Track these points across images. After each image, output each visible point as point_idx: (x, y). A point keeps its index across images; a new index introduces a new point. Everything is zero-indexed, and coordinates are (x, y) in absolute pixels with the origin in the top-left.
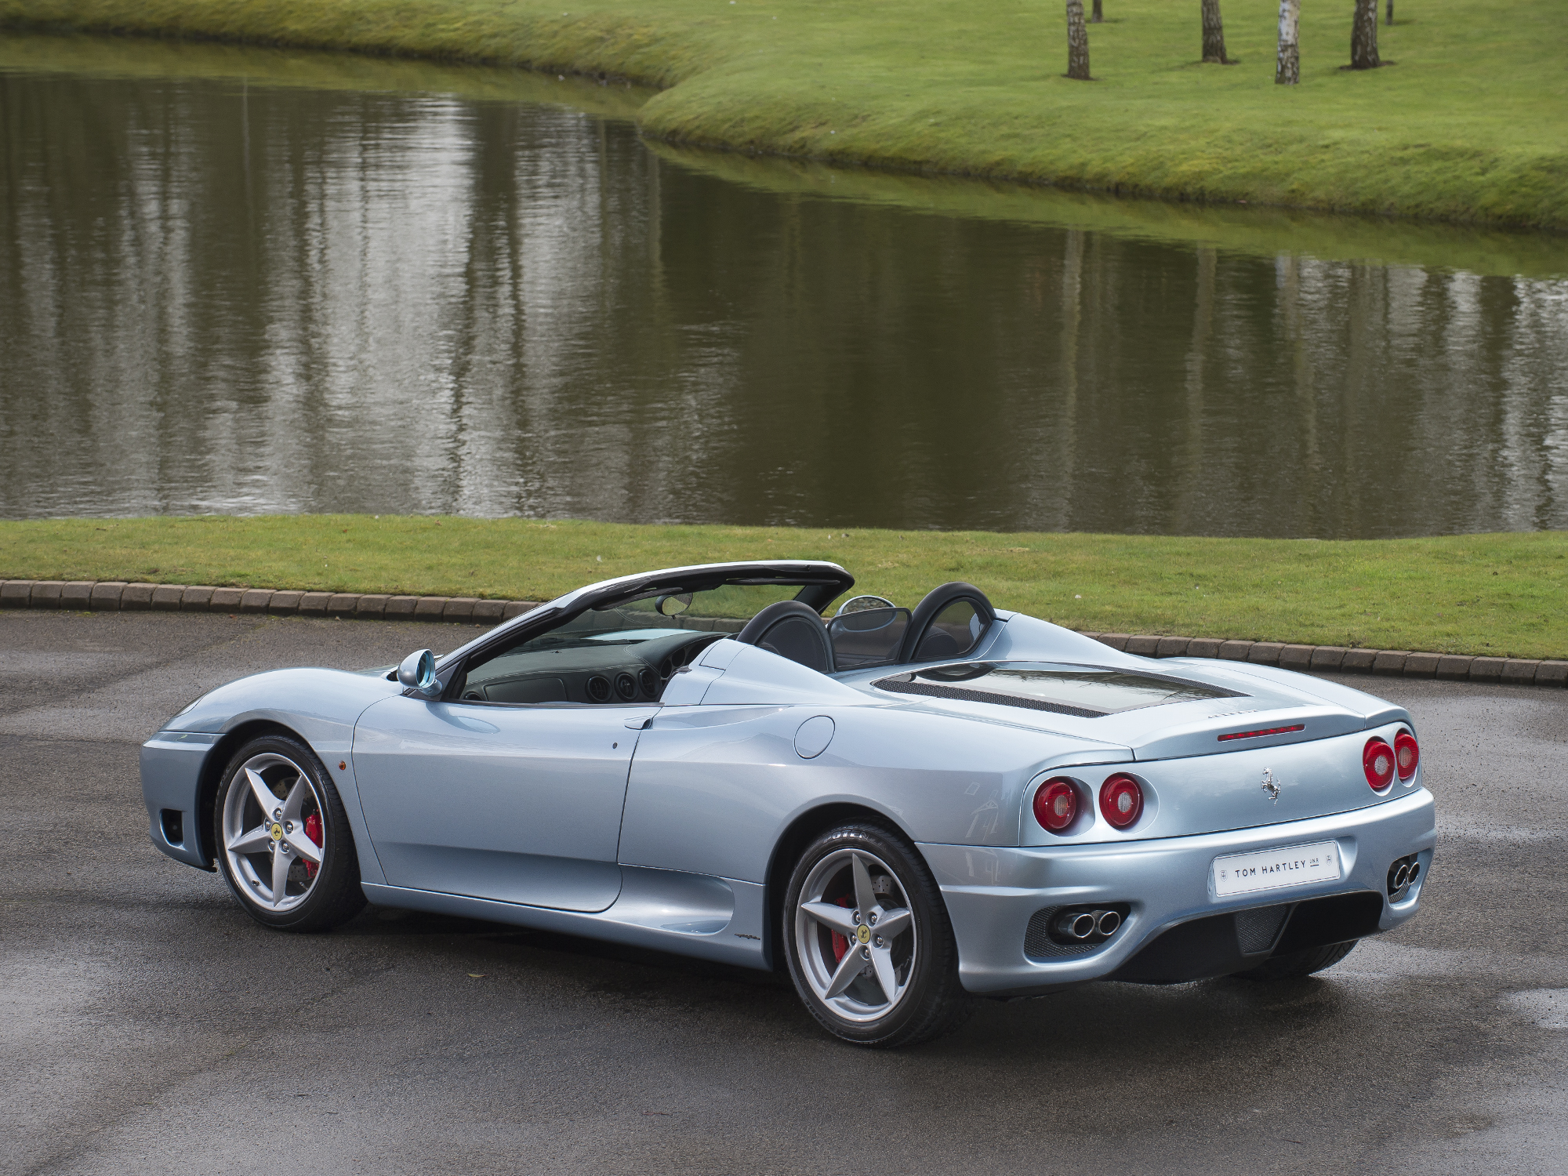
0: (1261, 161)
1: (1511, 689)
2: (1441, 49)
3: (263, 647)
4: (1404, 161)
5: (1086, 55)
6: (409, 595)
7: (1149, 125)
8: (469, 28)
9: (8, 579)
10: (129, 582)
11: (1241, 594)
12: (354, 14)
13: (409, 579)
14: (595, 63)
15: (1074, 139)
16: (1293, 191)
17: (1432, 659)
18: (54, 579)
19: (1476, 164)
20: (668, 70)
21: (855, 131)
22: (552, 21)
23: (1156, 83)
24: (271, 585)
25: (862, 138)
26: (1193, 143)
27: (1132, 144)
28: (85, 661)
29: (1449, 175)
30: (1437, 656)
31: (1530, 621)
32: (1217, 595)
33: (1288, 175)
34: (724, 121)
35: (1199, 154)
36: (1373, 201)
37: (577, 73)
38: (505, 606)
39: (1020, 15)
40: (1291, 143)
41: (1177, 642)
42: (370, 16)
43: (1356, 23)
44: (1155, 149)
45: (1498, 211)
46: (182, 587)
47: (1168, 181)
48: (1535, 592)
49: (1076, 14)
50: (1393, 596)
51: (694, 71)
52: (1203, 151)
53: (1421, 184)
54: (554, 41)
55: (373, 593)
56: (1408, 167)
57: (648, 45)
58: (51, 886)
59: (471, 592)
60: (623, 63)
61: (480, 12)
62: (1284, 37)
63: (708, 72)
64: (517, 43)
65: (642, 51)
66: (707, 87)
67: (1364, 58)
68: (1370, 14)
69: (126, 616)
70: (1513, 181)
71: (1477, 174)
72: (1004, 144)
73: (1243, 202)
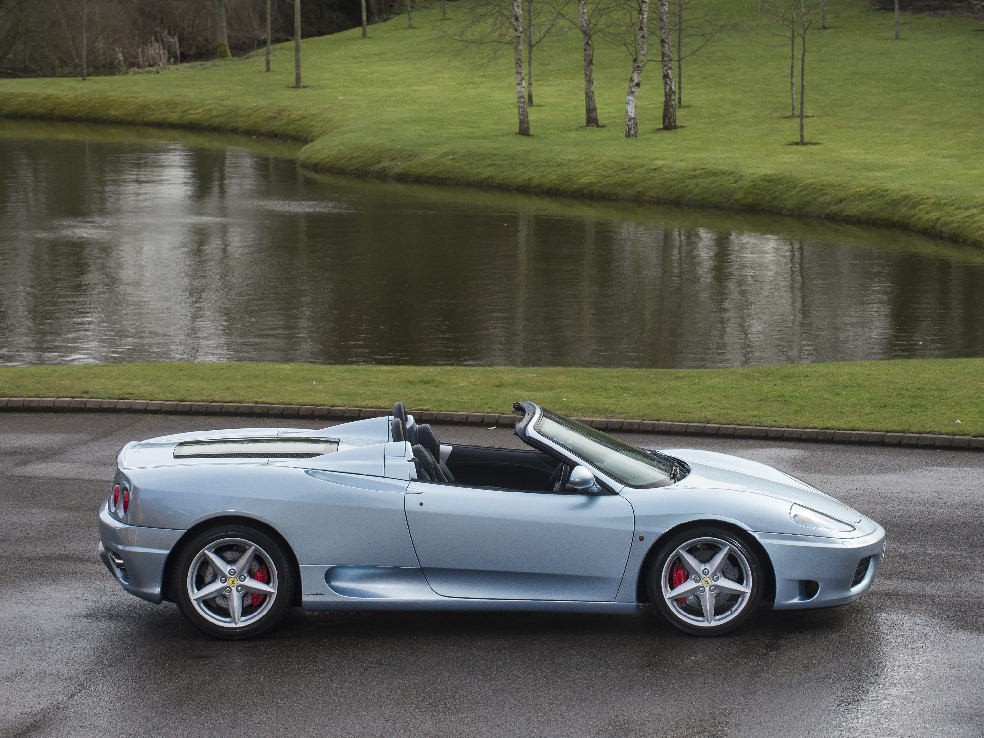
0: (622, 176)
1: (789, 444)
2: (707, 120)
3: (146, 430)
4: (695, 177)
5: (528, 123)
6: (219, 402)
7: (563, 159)
8: (205, 112)
9: (11, 397)
10: (74, 398)
11: (648, 397)
12: (145, 106)
13: (218, 394)
14: (271, 130)
15: (525, 166)
16: (639, 192)
17: (748, 429)
18: (34, 396)
19: (731, 178)
20: (310, 133)
21: (411, 163)
22: (249, 108)
23: (564, 138)
24: (146, 398)
25: (414, 166)
26: (586, 168)
27: (555, 168)
28: (54, 439)
29: (718, 184)
30: (751, 427)
31: (796, 409)
32: (635, 398)
33: (636, 184)
34: (343, 158)
35: (590, 173)
36: (680, 197)
37: (262, 134)
38: (269, 407)
39: (491, 103)
40: (636, 168)
41: (618, 422)
42: (153, 107)
43: (665, 107)
44: (567, 171)
45: (743, 202)
46: (101, 400)
47: (574, 187)
48: (797, 394)
49: (522, 102)
50: (725, 397)
51: (324, 133)
52: (592, 172)
53: (704, 188)
54: (250, 118)
55: (200, 402)
56: (697, 180)
57: (299, 120)
58: (57, 553)
59: (251, 400)
60: (285, 130)
61: (210, 104)
62: (630, 114)
63: (332, 133)
64: (230, 120)
65: (296, 123)
66: (332, 141)
67: (669, 124)
68: (672, 102)
69: (73, 415)
70: (750, 186)
71: (732, 183)
72: (489, 169)
73: (613, 198)
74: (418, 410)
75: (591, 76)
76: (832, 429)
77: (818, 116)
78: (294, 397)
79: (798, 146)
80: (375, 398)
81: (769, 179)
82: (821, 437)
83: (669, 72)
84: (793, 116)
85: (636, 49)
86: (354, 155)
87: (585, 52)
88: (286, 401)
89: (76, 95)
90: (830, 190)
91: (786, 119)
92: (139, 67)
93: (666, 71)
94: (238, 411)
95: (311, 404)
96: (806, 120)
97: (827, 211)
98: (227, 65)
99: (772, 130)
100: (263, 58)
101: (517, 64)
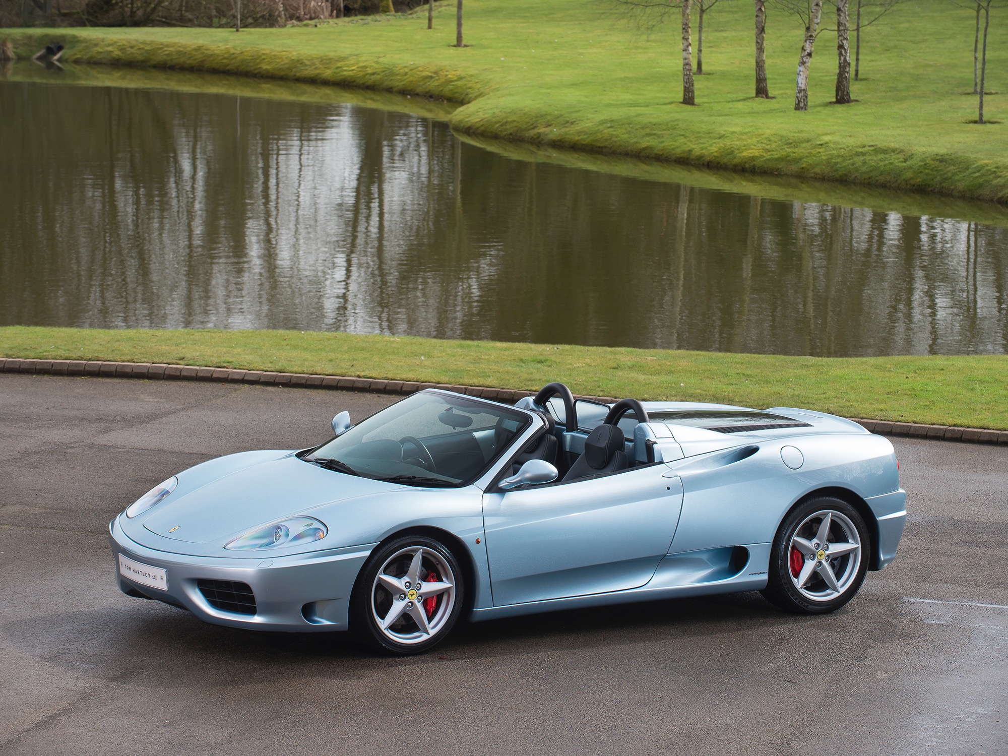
0: (786, 151)
2: (883, 94)
4: (863, 154)
5: (693, 92)
6: (320, 375)
7: (725, 131)
8: (359, 69)
9: (105, 361)
10: (169, 364)
11: (770, 386)
12: (298, 61)
13: (320, 366)
14: (427, 90)
15: (685, 137)
16: (803, 168)
17: (873, 423)
18: (129, 361)
19: (901, 156)
20: (467, 95)
21: (567, 129)
22: (405, 67)
23: (730, 108)
24: (245, 368)
25: (571, 133)
26: (750, 141)
27: (717, 140)
28: (144, 406)
29: (887, 162)
31: (925, 403)
32: (757, 385)
33: (800, 159)
34: (496, 123)
35: (753, 147)
36: (846, 175)
37: (417, 95)
38: (371, 382)
39: (658, 69)
40: (802, 142)
42: (307, 62)
43: (838, 79)
44: (728, 144)
45: (913, 182)
46: (197, 368)
47: (736, 161)
48: (928, 388)
49: (688, 70)
50: (852, 388)
51: (481, 95)
52: (755, 146)
53: (871, 166)
54: (406, 77)
55: (300, 373)
56: (865, 157)
57: (456, 81)
59: (353, 374)
60: (442, 91)
61: (366, 61)
62: (800, 85)
63: (488, 96)
64: (386, 78)
65: (453, 83)
66: (487, 104)
67: (842, 98)
68: (846, 75)
69: (167, 383)
70: (920, 166)
71: (902, 162)
72: (647, 139)
73: (776, 173)
74: (527, 390)
75: (762, 43)
76: (961, 426)
77: (1002, 93)
78: (399, 372)
79: (976, 125)
80: (483, 376)
81: (942, 160)
82: (948, 435)
83: (845, 42)
84: (975, 93)
85: (809, 17)
86: (509, 120)
87: (757, 18)
88: (390, 376)
89: (228, 46)
90: (1004, 172)
91: (967, 96)
92: (299, 19)
93: (841, 41)
94: (339, 385)
95: (415, 380)
96: (986, 98)
97: (1000, 195)
98: (388, 20)
99: (950, 107)
100: (427, 14)
101: (684, 29)
